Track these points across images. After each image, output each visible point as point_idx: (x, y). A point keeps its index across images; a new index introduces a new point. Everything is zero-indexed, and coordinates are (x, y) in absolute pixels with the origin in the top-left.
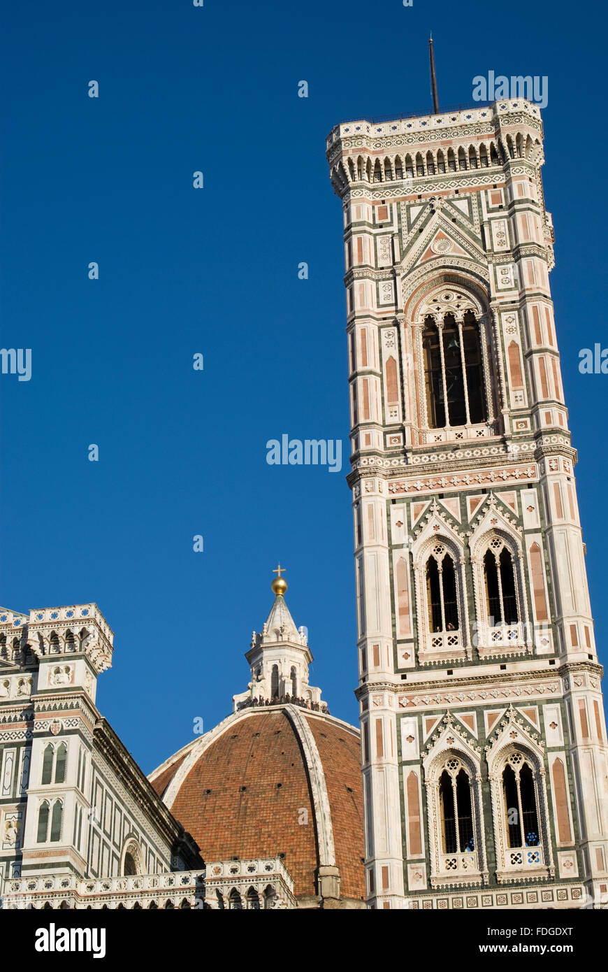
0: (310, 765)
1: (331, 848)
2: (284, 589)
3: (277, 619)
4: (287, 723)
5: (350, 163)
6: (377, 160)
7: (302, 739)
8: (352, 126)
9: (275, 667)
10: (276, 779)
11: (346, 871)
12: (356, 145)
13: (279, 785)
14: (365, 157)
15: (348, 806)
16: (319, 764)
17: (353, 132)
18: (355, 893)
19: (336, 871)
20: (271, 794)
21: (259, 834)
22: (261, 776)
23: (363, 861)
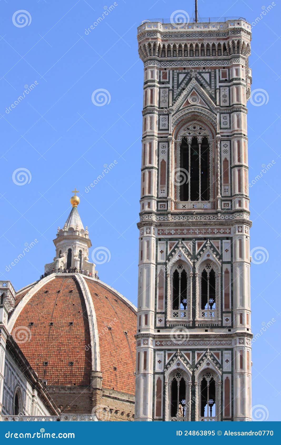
0: (89, 313)
1: (99, 362)
2: (78, 203)
4: (76, 285)
7: (85, 297)
9: (70, 250)
10: (70, 320)
11: (106, 374)
13: (71, 323)
15: (109, 338)
16: (94, 314)
18: (110, 386)
19: (101, 375)
20: (67, 328)
21: (59, 350)
22: (62, 317)
23: (115, 369)
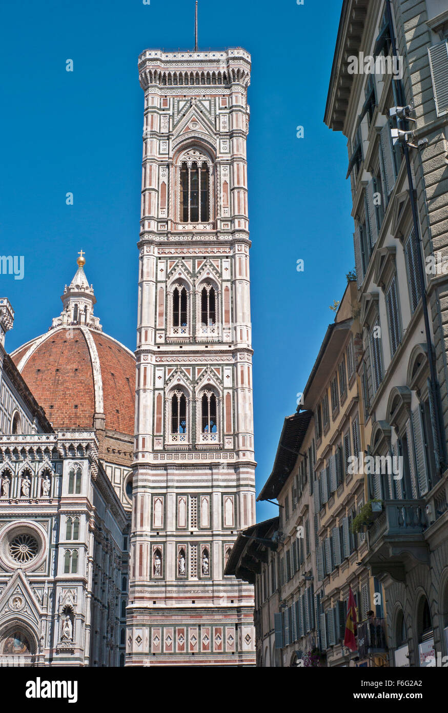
0: (93, 360)
1: (102, 404)
2: (83, 262)
3: (79, 279)
4: (81, 336)
5: (150, 72)
6: (165, 73)
7: (90, 346)
8: (153, 53)
9: (76, 305)
10: (75, 366)
11: (109, 416)
12: (154, 63)
13: (76, 370)
14: (158, 71)
15: (111, 383)
16: (98, 360)
17: (153, 56)
18: (112, 427)
19: (104, 416)
20: (72, 374)
21: (65, 394)
22: (67, 364)
23: (118, 411)
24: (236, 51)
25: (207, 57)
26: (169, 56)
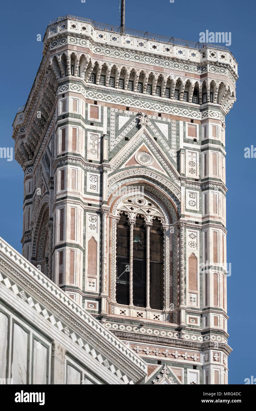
5: (73, 57)
6: (96, 64)
8: (80, 25)
12: (80, 42)
14: (88, 57)
17: (78, 30)
24: (219, 52)
25: (169, 53)
26: (104, 37)
